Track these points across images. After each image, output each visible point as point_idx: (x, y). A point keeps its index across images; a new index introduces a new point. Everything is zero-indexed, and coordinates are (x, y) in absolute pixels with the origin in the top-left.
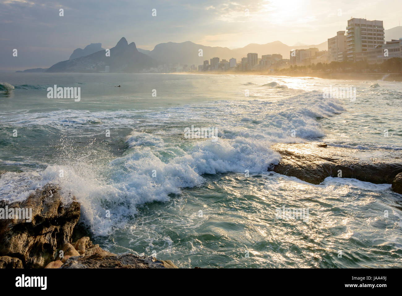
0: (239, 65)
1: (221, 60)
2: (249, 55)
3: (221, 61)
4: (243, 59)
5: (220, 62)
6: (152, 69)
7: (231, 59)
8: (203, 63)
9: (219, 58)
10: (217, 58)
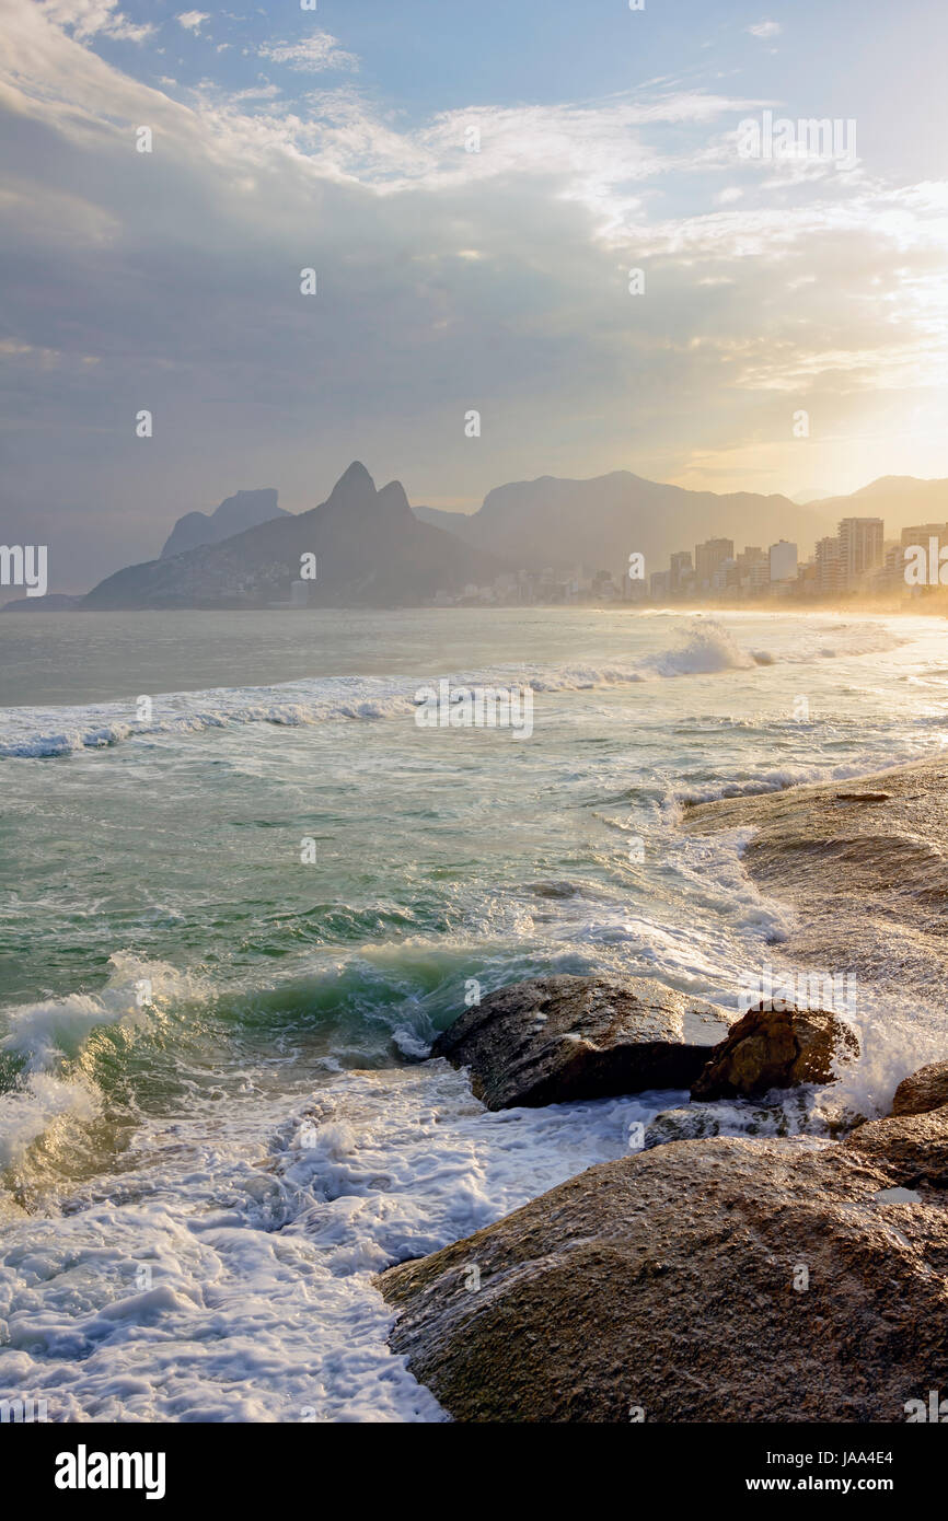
0: (804, 571)
1: (739, 550)
2: (845, 525)
3: (742, 552)
4: (823, 546)
5: (735, 559)
6: (471, 590)
7: (776, 545)
8: (669, 563)
9: (732, 542)
10: (724, 541)
